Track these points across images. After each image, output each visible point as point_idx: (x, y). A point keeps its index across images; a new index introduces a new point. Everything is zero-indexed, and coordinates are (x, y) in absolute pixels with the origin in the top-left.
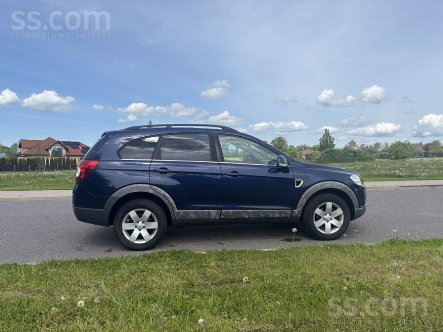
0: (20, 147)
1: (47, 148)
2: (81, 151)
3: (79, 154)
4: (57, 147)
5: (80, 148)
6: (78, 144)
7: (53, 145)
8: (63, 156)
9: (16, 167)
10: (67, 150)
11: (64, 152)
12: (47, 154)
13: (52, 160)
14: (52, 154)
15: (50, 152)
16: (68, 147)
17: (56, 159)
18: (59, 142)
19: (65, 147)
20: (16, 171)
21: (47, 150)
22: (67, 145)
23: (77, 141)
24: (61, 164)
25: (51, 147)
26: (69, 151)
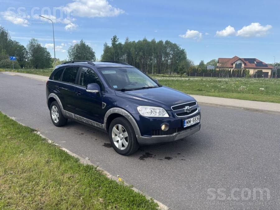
0: (218, 62)
1: (232, 63)
2: (256, 65)
3: (253, 67)
4: (238, 62)
5: (255, 62)
6: (254, 60)
7: (236, 61)
8: (242, 68)
9: (212, 74)
10: (245, 64)
11: (243, 65)
12: (232, 67)
13: (233, 71)
14: (235, 67)
15: (234, 65)
16: (247, 62)
17: (236, 70)
18: (240, 59)
19: (244, 62)
20: (212, 77)
21: (232, 64)
22: (246, 60)
23: (254, 58)
24: (239, 73)
25: (235, 62)
26: (247, 65)
